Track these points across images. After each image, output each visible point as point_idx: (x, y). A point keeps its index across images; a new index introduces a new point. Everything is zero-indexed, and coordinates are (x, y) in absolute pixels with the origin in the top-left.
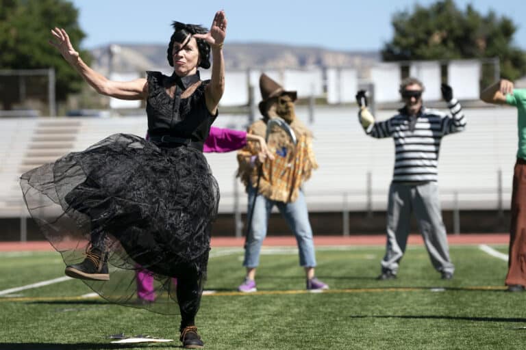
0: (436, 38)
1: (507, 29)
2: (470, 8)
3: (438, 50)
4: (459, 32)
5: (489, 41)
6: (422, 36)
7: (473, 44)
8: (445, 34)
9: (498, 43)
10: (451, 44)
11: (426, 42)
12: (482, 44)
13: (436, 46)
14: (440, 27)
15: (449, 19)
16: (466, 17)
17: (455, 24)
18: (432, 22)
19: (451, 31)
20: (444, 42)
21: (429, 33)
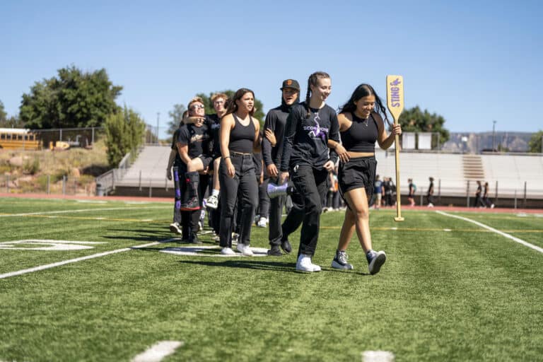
0: (412, 123)
1: (441, 121)
2: (426, 112)
3: (412, 128)
4: (421, 121)
5: (434, 125)
6: (406, 121)
7: (428, 127)
8: (415, 121)
9: (437, 127)
10: (417, 126)
11: (408, 125)
12: (430, 126)
13: (411, 126)
14: (413, 119)
15: (417, 115)
16: (424, 115)
17: (419, 118)
18: (410, 116)
19: (418, 121)
20: (415, 125)
21: (409, 121)
